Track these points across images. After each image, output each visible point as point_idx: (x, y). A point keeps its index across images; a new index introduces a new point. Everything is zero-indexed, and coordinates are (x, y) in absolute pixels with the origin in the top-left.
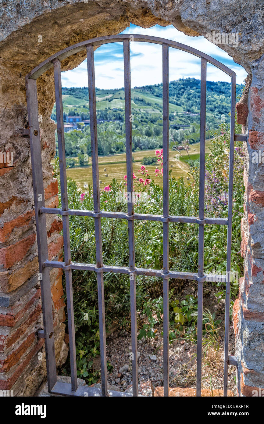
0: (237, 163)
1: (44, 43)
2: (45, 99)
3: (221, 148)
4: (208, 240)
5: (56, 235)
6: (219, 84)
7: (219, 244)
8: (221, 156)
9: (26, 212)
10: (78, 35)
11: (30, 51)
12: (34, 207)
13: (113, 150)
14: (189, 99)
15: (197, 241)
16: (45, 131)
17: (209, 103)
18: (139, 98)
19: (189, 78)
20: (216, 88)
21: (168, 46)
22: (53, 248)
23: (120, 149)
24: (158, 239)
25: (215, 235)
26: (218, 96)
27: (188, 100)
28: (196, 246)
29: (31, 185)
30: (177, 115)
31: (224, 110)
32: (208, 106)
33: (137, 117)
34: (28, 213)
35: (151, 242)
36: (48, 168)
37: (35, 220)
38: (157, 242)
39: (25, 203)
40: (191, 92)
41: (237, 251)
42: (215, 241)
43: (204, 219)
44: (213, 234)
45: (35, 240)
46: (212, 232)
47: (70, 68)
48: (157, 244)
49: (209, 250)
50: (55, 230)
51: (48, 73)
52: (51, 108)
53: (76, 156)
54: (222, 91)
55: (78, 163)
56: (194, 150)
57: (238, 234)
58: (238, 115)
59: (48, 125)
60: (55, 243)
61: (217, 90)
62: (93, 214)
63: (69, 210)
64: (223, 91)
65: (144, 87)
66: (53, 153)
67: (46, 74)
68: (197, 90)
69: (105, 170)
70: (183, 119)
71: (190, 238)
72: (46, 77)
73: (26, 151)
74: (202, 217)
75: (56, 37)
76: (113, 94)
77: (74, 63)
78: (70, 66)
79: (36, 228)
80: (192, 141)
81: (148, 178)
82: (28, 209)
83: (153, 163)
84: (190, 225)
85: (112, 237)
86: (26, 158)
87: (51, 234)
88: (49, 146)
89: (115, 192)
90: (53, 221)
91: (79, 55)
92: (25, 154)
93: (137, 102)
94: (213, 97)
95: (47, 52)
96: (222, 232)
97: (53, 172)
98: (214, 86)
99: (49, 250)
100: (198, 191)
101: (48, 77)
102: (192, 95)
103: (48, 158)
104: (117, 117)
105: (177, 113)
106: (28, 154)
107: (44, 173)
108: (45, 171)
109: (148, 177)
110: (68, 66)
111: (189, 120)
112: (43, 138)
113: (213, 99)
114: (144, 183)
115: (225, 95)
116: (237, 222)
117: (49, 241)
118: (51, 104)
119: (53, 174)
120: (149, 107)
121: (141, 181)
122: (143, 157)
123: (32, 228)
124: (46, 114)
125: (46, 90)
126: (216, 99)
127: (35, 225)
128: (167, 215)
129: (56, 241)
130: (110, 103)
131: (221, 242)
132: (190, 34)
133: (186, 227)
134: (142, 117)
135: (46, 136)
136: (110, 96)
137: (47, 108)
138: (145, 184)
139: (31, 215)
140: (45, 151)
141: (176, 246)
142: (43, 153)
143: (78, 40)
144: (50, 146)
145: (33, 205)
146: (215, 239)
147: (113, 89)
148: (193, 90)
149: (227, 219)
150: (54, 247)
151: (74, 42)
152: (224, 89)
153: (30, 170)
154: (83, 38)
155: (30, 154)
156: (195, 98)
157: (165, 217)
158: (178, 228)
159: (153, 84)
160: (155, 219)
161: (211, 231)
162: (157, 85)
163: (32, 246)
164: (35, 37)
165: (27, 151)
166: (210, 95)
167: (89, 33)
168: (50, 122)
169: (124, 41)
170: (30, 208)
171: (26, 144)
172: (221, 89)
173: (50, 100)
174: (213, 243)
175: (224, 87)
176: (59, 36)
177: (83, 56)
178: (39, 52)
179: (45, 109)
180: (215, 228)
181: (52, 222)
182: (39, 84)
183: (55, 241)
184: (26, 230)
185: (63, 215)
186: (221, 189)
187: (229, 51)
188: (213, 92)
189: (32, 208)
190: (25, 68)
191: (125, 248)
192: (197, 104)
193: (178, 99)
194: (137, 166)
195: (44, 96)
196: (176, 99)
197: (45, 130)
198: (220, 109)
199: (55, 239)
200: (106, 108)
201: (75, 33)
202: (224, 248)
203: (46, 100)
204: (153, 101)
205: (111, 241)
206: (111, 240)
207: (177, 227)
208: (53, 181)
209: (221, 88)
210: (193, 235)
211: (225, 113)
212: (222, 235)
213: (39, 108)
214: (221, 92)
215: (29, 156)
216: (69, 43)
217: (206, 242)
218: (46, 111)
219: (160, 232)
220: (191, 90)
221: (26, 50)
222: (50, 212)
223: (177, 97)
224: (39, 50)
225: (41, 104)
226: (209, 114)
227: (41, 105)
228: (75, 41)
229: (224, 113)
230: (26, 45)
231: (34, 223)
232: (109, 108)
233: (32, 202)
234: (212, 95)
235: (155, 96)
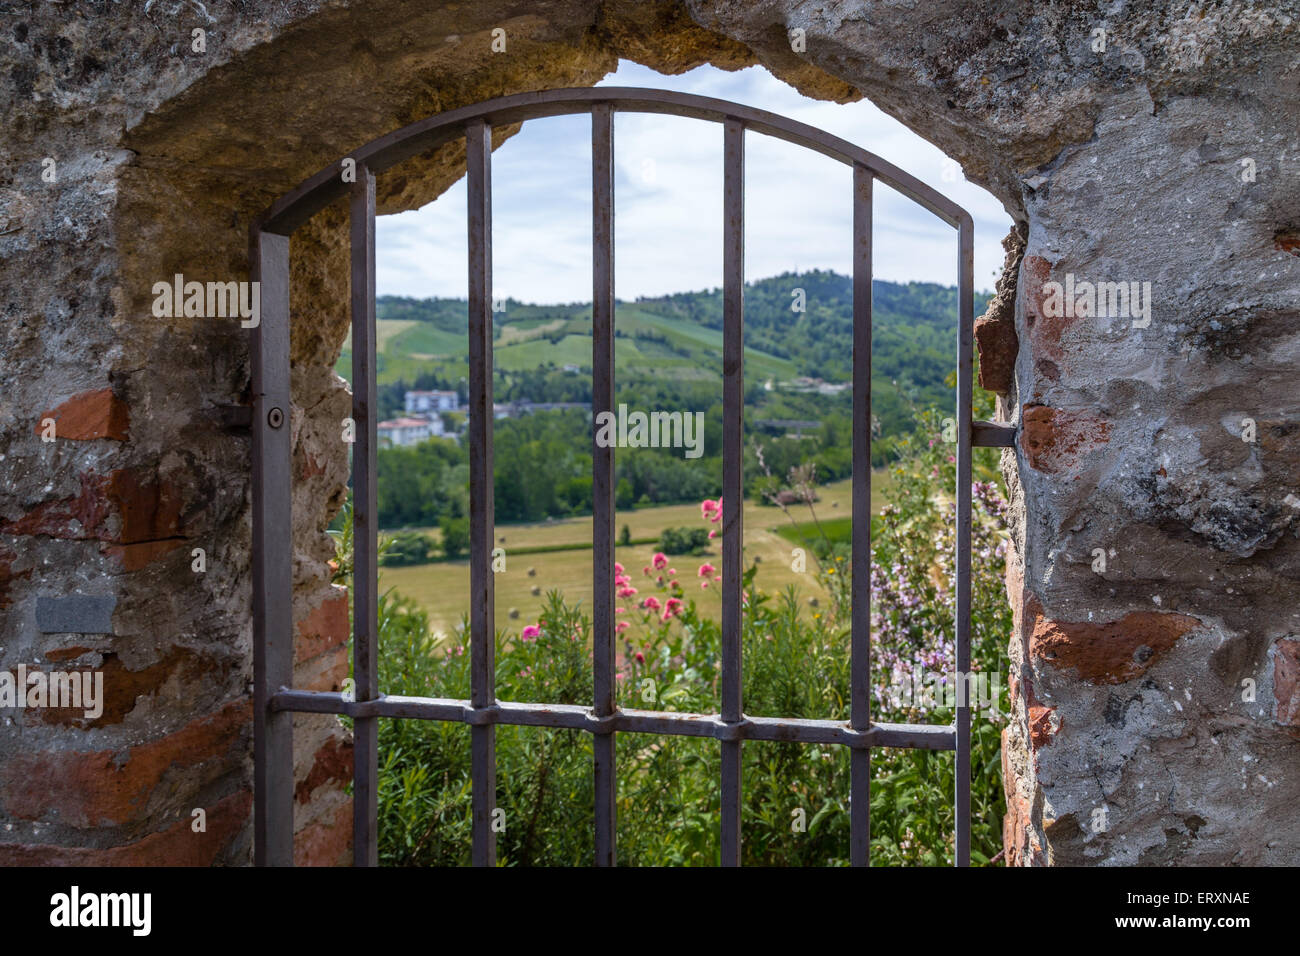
0: (979, 536)
1: (321, 112)
2: (317, 306)
3: (925, 493)
4: (887, 812)
5: (333, 794)
6: (913, 291)
7: (924, 827)
8: (924, 518)
9: (220, 706)
10: (439, 88)
11: (272, 137)
12: (252, 688)
13: (563, 505)
14: (816, 337)
15: (844, 818)
16: (311, 417)
17: (880, 350)
18: (650, 333)
19: (816, 271)
20: (904, 301)
21: (743, 128)
22: (315, 847)
23: (583, 502)
24: (707, 811)
25: (911, 796)
26: (910, 328)
27: (811, 340)
28: (843, 837)
29: (246, 606)
30: (778, 390)
31: (931, 372)
32: (877, 360)
33: (642, 393)
34: (228, 711)
35: (679, 823)
36: (316, 549)
37: (252, 736)
38: (703, 823)
39: (219, 673)
40: (823, 315)
41: (990, 855)
42: (910, 818)
43: (869, 726)
44: (901, 792)
45: (247, 814)
46: (899, 784)
47: (413, 204)
48: (701, 830)
49: (890, 852)
50: (328, 777)
51: (333, 218)
52: (340, 339)
53: (434, 524)
54: (922, 310)
55: (437, 548)
56: (834, 505)
57: (991, 791)
58: (983, 360)
59: (323, 397)
60: (324, 827)
61: (907, 307)
62: (468, 712)
63: (380, 700)
64: (928, 311)
65: (667, 298)
66: (338, 493)
67: (324, 220)
68: (842, 308)
69: (532, 574)
70: (797, 401)
71: (820, 808)
72: (325, 232)
73: (234, 483)
74: (862, 723)
75: (363, 94)
76: (567, 318)
77: (426, 185)
78: (412, 197)
79: (253, 768)
80: (826, 474)
81: (675, 596)
82: (228, 696)
83: (697, 551)
84: (820, 759)
85: (539, 804)
86: (233, 508)
87: (310, 791)
88: (325, 468)
89: (557, 637)
90: (324, 743)
91: (441, 159)
92: (233, 492)
93: (645, 345)
94: (892, 331)
95: (331, 143)
96: (934, 782)
97: (333, 564)
98: (897, 295)
99: (301, 852)
100: (846, 634)
101: (332, 232)
102: (824, 325)
103: (318, 512)
104: (577, 392)
105: (776, 380)
106: (244, 492)
107: (299, 563)
108: (304, 558)
109: (677, 592)
110: (404, 195)
111: (817, 404)
112: (304, 440)
113: (893, 337)
114: (664, 610)
115: (934, 324)
116: (985, 746)
117: (301, 816)
118: (338, 324)
119: (333, 570)
120: (683, 359)
121: (651, 604)
122: (663, 528)
123: (241, 769)
124: (319, 355)
125: (322, 274)
126: (905, 338)
127: (253, 756)
128: (738, 714)
129: (331, 820)
130: (553, 346)
131: (932, 821)
132: (817, 92)
133: (805, 767)
134: (661, 395)
135: (317, 434)
136: (555, 326)
137: (323, 337)
138: (667, 617)
139: (238, 718)
140: (309, 486)
141: (770, 838)
142: (302, 495)
143: (438, 108)
144: (327, 471)
145: (248, 682)
146: (911, 808)
147: (567, 301)
148: (829, 306)
149: (952, 728)
150: (321, 841)
151: (427, 113)
152: (928, 305)
153: (246, 554)
154: (456, 101)
155: (249, 495)
156: (837, 332)
157: (726, 722)
158: (777, 771)
159: (697, 289)
160: (694, 731)
161: (895, 781)
162: (711, 291)
163: (233, 838)
164: (288, 89)
165: (241, 483)
166: (882, 324)
167: (478, 83)
168: (334, 385)
169: (595, 108)
170: (237, 691)
171: (239, 457)
172: (918, 306)
173: (337, 308)
174: (903, 826)
175: (930, 299)
176: (373, 90)
177: (455, 164)
178: (303, 143)
179: (318, 339)
180: (909, 767)
181: (320, 746)
182: (299, 252)
183: (324, 819)
184: (214, 774)
185: (358, 715)
186: (929, 628)
187: (949, 141)
188: (892, 315)
189: (246, 691)
190: (252, 195)
191: (585, 844)
192: (843, 353)
193: (778, 335)
194: (641, 559)
195: (316, 294)
196: (772, 338)
197: (311, 412)
198: (917, 370)
199: (328, 810)
200: (541, 366)
201: (429, 82)
202: (942, 845)
203: (323, 308)
204: (697, 343)
205: (534, 819)
206: (536, 813)
207: (772, 766)
208: (331, 595)
209: (919, 303)
210: (829, 794)
211: (934, 383)
212: (934, 793)
213: (296, 334)
214: (917, 315)
215: (245, 502)
216: (407, 116)
217: (878, 819)
218: (321, 348)
219: (712, 785)
220: (821, 308)
221: (258, 132)
222: (308, 708)
223: (777, 329)
224: (304, 137)
225: (302, 321)
226: (879, 387)
227: (304, 324)
228: (431, 109)
229: (930, 384)
230: (259, 116)
231: (247, 748)
232: (551, 364)
233: (248, 670)
234: (890, 324)
235: (705, 325)
